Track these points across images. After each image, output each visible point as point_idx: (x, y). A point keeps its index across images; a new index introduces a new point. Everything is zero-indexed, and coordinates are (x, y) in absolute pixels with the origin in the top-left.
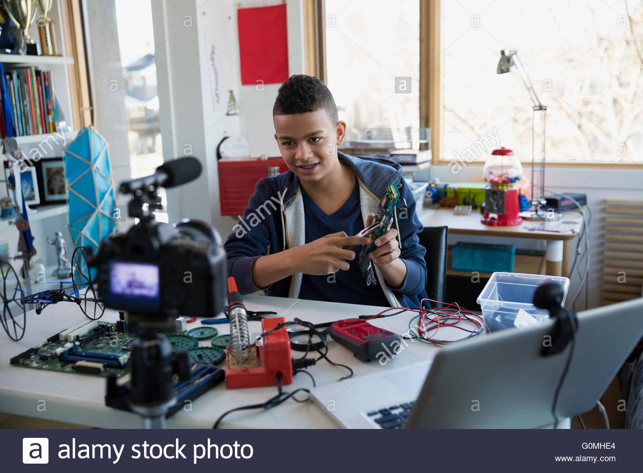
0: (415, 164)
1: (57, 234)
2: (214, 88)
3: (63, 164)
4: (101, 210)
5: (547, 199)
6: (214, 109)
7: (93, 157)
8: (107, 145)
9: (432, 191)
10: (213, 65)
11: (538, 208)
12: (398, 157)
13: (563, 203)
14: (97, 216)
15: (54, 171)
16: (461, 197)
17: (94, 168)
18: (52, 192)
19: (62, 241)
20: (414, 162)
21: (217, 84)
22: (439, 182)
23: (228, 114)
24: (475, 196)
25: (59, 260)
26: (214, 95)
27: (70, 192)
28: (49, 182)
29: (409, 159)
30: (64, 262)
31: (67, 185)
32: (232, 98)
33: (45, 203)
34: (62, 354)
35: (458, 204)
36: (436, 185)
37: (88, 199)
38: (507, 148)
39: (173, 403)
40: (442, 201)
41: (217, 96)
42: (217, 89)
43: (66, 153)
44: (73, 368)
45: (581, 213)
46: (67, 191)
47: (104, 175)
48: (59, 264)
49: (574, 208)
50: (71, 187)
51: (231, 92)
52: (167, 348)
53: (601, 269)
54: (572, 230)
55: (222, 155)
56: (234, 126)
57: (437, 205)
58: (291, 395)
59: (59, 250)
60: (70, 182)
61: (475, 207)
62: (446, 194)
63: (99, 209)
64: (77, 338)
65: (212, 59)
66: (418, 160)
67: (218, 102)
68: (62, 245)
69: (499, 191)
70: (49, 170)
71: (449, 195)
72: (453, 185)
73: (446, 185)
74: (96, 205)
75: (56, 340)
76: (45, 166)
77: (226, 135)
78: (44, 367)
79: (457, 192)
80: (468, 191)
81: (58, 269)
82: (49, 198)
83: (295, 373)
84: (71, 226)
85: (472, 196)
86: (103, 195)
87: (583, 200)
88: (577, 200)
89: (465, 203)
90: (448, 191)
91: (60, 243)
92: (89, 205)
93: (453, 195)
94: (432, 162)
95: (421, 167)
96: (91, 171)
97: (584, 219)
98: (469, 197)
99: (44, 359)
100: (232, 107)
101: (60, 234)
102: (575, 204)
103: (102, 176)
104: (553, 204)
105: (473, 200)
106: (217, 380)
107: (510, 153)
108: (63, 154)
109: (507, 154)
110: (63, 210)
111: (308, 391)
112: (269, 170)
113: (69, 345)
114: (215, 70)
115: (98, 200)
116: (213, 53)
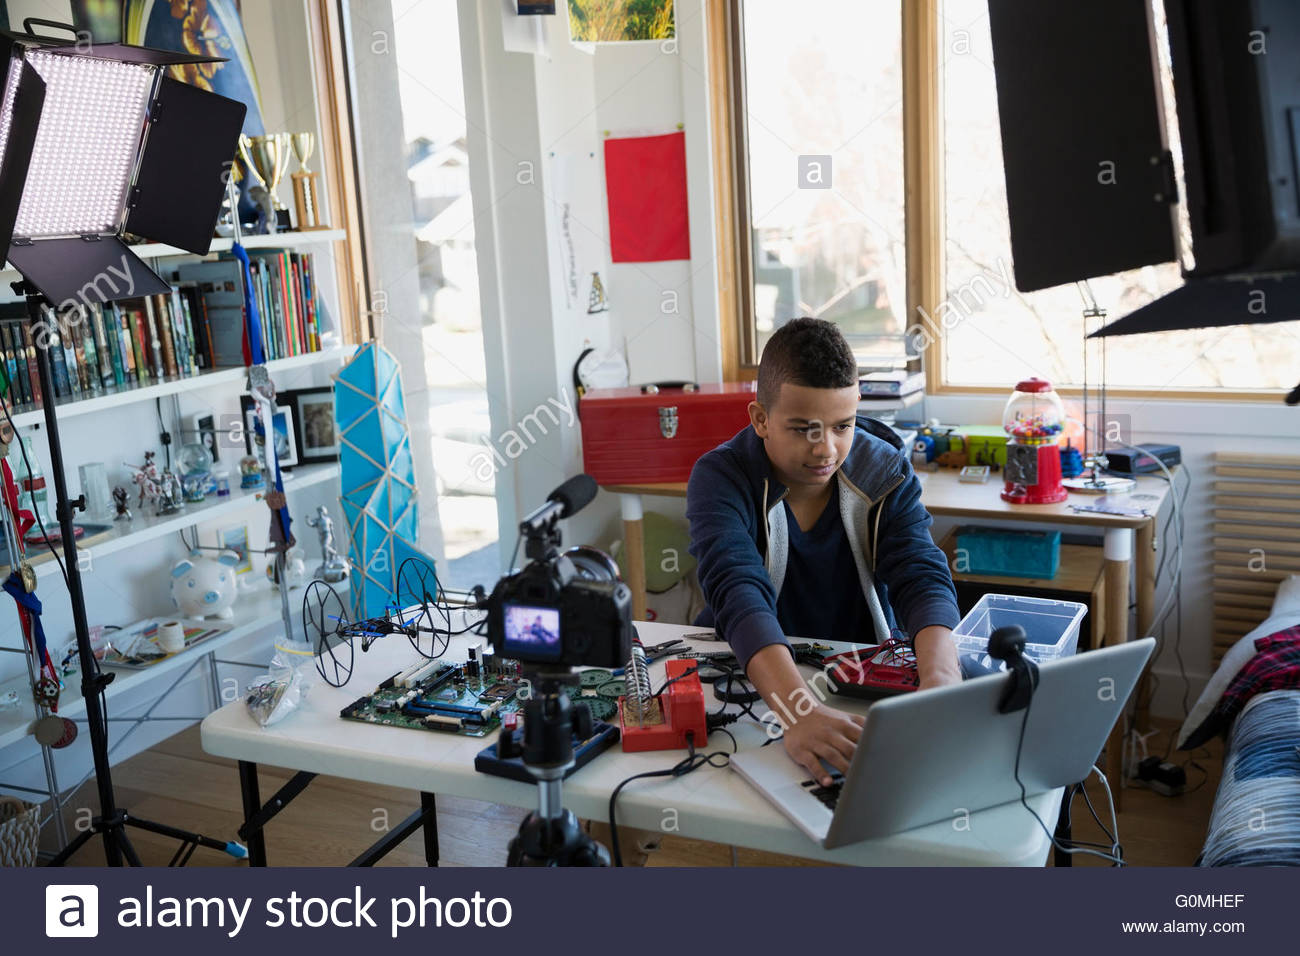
0: (897, 397)
1: (320, 510)
2: (568, 273)
3: (332, 398)
4: (392, 474)
5: (1109, 456)
6: (569, 307)
7: (379, 390)
8: (400, 368)
9: (926, 441)
10: (567, 235)
11: (1097, 474)
12: (870, 386)
13: (1139, 463)
14: (386, 483)
15: (315, 408)
16: (974, 451)
17: (381, 407)
18: (311, 445)
19: (328, 521)
20: (896, 394)
21: (573, 264)
22: (937, 425)
23: (590, 312)
24: (995, 450)
25: (324, 551)
26: (569, 285)
27: (343, 444)
28: (308, 427)
29: (887, 390)
30: (331, 554)
31: (338, 434)
32: (597, 284)
33: (304, 461)
34: (405, 705)
35: (968, 464)
36: (932, 430)
37: (371, 456)
38: (1041, 378)
39: (571, 764)
40: (942, 458)
41: (574, 284)
42: (573, 274)
43: (337, 382)
44: (423, 723)
45: (1168, 480)
46: (338, 443)
47: (395, 416)
48: (325, 558)
49: (1152, 471)
50: (344, 437)
51: (595, 275)
52: (565, 702)
53: (1210, 568)
54: (1143, 512)
55: (584, 381)
56: (600, 332)
57: (933, 464)
58: (707, 759)
59: (323, 535)
60: (342, 429)
61: (995, 469)
62: (948, 446)
63: (389, 472)
64: (418, 684)
65: (566, 226)
66: (902, 391)
67: (575, 294)
68: (328, 528)
69: (1028, 448)
70: (307, 407)
71: (954, 448)
72: (961, 432)
73: (950, 431)
74: (384, 466)
75: (388, 685)
76: (302, 400)
77: (587, 347)
78: (384, 722)
79: (966, 444)
80: (983, 442)
81: (323, 567)
82: (309, 453)
83: (710, 733)
84: (345, 498)
85: (990, 451)
86: (393, 452)
87: (1172, 456)
88: (1162, 457)
89: (980, 462)
90: (951, 440)
91: (324, 525)
92: (372, 465)
93: (960, 447)
94: (928, 390)
95: (908, 401)
96: (376, 412)
97: (1171, 489)
98: (986, 451)
99: (381, 711)
100: (597, 299)
101: (325, 510)
102: (1156, 464)
103: (393, 418)
104: (1120, 465)
105: (993, 456)
106: (611, 741)
107: (1045, 388)
108: (331, 383)
109: (1040, 390)
110: (333, 472)
111: (727, 755)
112: (661, 412)
113: (412, 694)
114: (569, 242)
115: (387, 457)
116: (566, 216)
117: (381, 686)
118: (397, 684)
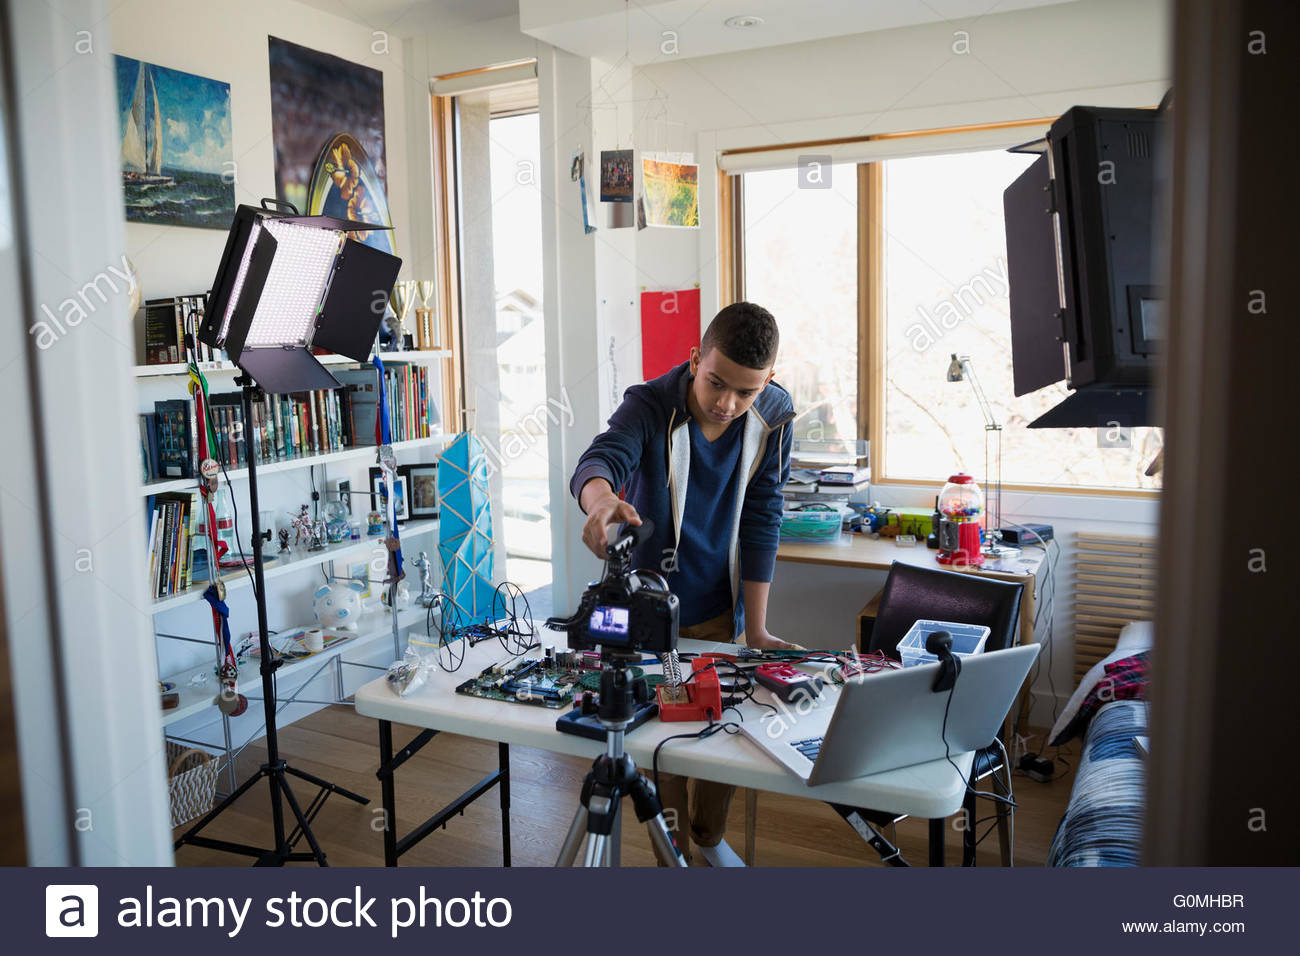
0: (851, 485)
1: (421, 554)
2: (612, 387)
3: (436, 472)
4: (477, 529)
5: (1003, 532)
7: (471, 466)
9: (871, 517)
10: (612, 360)
11: (994, 544)
12: (830, 476)
13: (1024, 537)
14: (472, 536)
15: (422, 479)
16: (905, 526)
17: (472, 479)
18: (419, 505)
19: (427, 562)
20: (850, 482)
21: (615, 381)
22: (878, 506)
24: (920, 524)
25: (423, 584)
26: (611, 393)
27: (442, 505)
28: (416, 493)
29: (844, 479)
30: (429, 587)
31: (438, 498)
33: (414, 517)
35: (900, 534)
36: (875, 510)
37: (462, 515)
39: (632, 719)
40: (883, 529)
41: (615, 393)
42: (615, 386)
43: (440, 460)
44: (514, 699)
45: (1044, 550)
46: (438, 504)
47: (481, 487)
48: (424, 590)
49: (1034, 543)
50: (443, 500)
54: (1027, 571)
57: (876, 534)
58: (722, 728)
59: (423, 573)
60: (442, 495)
61: (920, 538)
62: (887, 521)
63: (475, 528)
64: (510, 672)
65: (611, 353)
66: (855, 480)
68: (427, 568)
69: (954, 524)
70: (418, 478)
71: (891, 523)
72: (897, 511)
73: (888, 511)
74: (472, 523)
75: (489, 671)
76: (414, 473)
78: (488, 697)
79: (900, 520)
80: (913, 519)
81: (422, 596)
82: (416, 511)
83: (723, 710)
84: (441, 545)
85: (918, 525)
86: (479, 512)
87: (1047, 533)
88: (1040, 533)
89: (909, 533)
90: (890, 518)
91: (424, 565)
92: (462, 522)
93: (896, 522)
94: (872, 481)
95: (858, 488)
96: (468, 483)
97: (1046, 556)
98: (914, 525)
101: (425, 554)
102: (1036, 538)
103: (479, 488)
104: (1010, 538)
105: (918, 529)
106: (653, 714)
107: (968, 482)
108: (436, 460)
109: (965, 482)
110: (433, 526)
111: (737, 726)
113: (506, 678)
114: (614, 365)
115: (474, 516)
116: (612, 346)
117: (483, 672)
118: (494, 672)
